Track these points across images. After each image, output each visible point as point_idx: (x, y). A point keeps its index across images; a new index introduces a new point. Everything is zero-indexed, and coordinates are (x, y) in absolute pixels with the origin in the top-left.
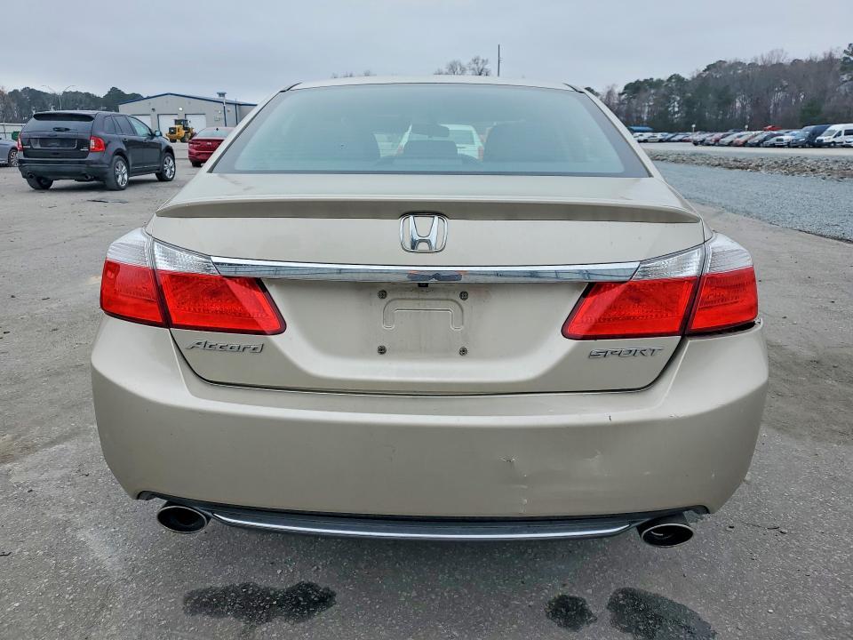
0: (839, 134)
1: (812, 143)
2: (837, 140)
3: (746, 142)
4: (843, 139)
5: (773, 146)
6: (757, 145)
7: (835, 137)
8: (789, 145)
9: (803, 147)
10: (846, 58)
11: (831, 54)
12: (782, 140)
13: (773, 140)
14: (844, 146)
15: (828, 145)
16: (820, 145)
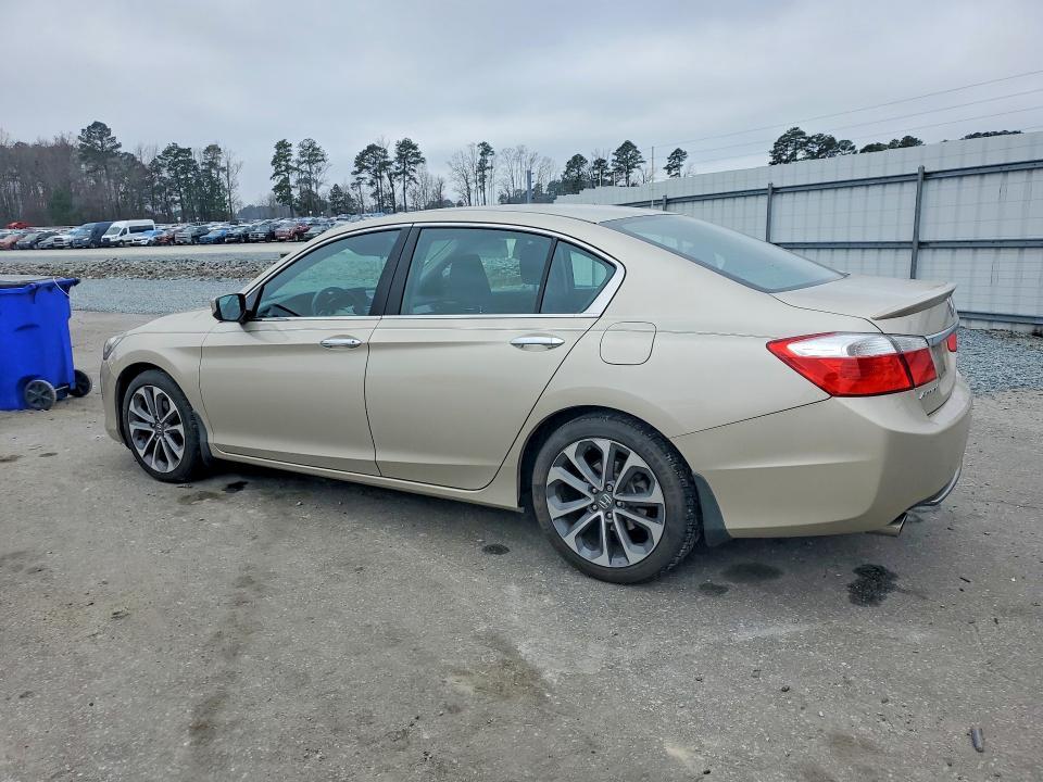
0: (124, 232)
1: (97, 242)
2: (125, 238)
3: (14, 243)
4: (129, 236)
5: (51, 247)
6: (31, 247)
7: (121, 235)
8: (71, 246)
9: (88, 247)
10: (82, 146)
11: (63, 139)
12: (61, 240)
13: (50, 240)
14: (133, 245)
15: (117, 245)
16: (108, 244)
